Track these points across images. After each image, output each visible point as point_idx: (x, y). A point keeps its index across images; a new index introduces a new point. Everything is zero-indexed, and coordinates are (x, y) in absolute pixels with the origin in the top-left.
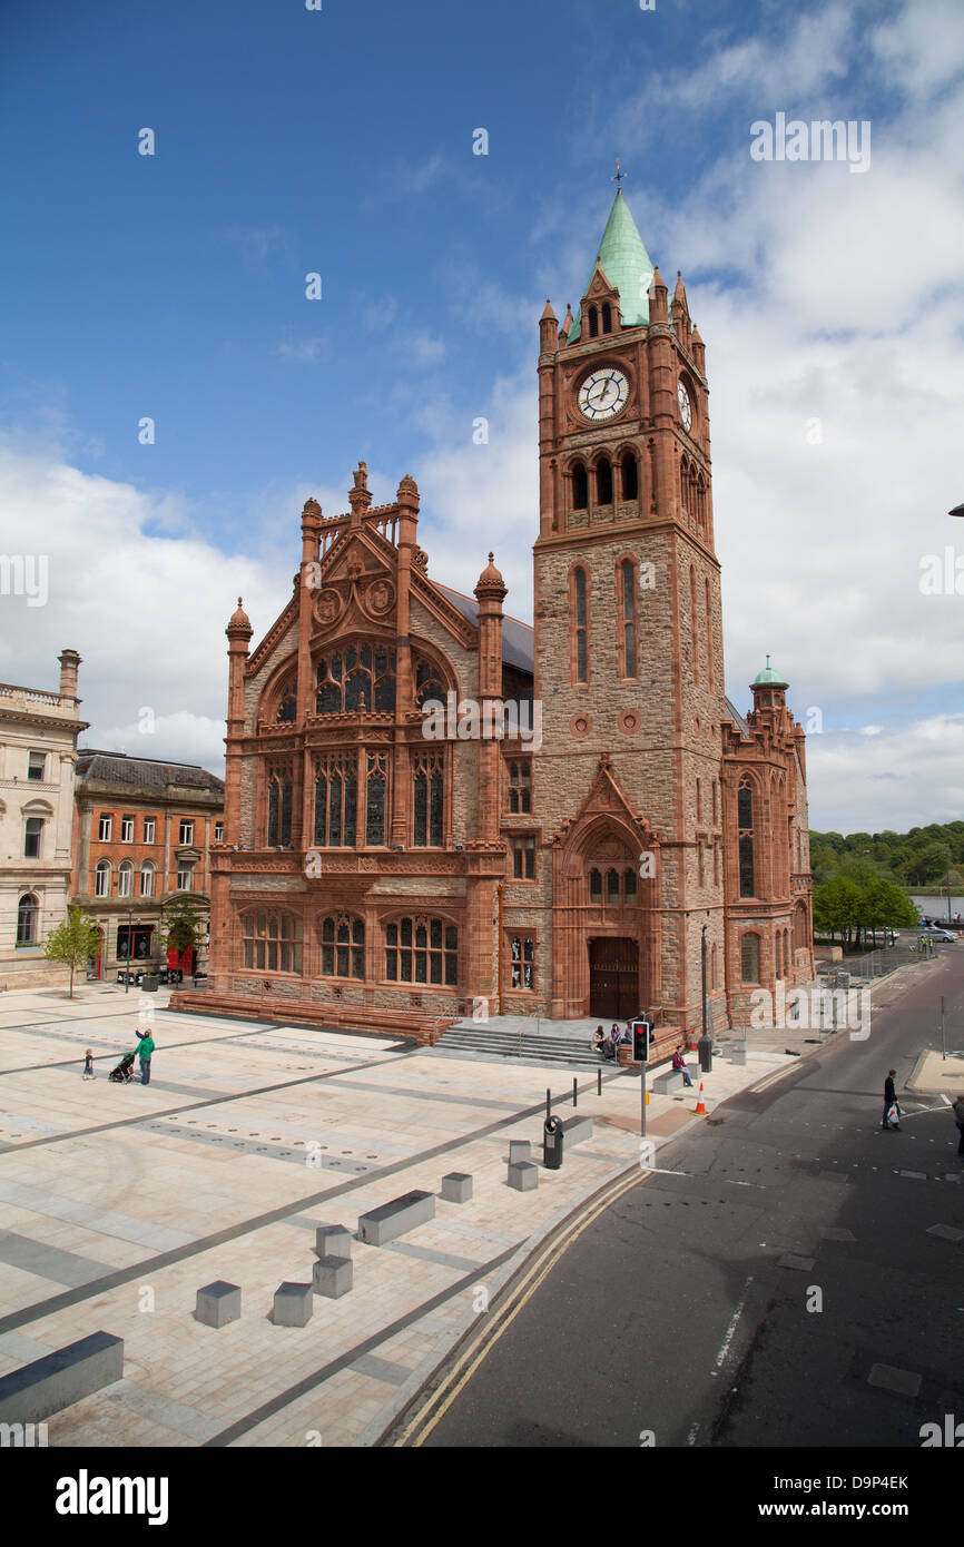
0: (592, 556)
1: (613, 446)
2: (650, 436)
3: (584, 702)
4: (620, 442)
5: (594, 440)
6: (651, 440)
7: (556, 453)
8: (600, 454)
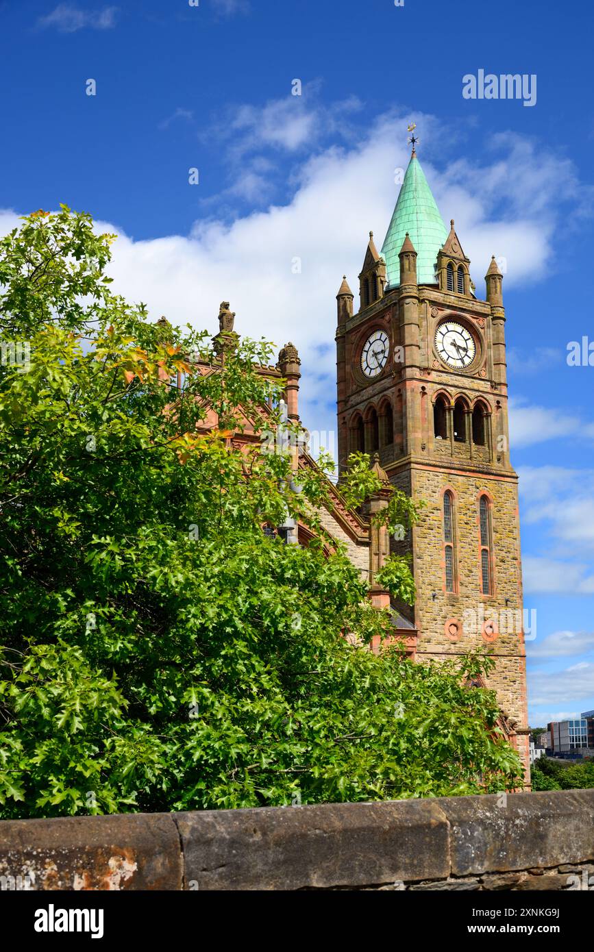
0: (459, 484)
1: (472, 395)
2: (498, 398)
3: (455, 610)
4: (478, 394)
5: (457, 383)
6: (498, 402)
7: (427, 382)
8: (461, 397)
